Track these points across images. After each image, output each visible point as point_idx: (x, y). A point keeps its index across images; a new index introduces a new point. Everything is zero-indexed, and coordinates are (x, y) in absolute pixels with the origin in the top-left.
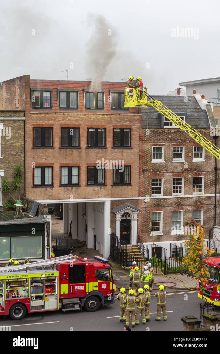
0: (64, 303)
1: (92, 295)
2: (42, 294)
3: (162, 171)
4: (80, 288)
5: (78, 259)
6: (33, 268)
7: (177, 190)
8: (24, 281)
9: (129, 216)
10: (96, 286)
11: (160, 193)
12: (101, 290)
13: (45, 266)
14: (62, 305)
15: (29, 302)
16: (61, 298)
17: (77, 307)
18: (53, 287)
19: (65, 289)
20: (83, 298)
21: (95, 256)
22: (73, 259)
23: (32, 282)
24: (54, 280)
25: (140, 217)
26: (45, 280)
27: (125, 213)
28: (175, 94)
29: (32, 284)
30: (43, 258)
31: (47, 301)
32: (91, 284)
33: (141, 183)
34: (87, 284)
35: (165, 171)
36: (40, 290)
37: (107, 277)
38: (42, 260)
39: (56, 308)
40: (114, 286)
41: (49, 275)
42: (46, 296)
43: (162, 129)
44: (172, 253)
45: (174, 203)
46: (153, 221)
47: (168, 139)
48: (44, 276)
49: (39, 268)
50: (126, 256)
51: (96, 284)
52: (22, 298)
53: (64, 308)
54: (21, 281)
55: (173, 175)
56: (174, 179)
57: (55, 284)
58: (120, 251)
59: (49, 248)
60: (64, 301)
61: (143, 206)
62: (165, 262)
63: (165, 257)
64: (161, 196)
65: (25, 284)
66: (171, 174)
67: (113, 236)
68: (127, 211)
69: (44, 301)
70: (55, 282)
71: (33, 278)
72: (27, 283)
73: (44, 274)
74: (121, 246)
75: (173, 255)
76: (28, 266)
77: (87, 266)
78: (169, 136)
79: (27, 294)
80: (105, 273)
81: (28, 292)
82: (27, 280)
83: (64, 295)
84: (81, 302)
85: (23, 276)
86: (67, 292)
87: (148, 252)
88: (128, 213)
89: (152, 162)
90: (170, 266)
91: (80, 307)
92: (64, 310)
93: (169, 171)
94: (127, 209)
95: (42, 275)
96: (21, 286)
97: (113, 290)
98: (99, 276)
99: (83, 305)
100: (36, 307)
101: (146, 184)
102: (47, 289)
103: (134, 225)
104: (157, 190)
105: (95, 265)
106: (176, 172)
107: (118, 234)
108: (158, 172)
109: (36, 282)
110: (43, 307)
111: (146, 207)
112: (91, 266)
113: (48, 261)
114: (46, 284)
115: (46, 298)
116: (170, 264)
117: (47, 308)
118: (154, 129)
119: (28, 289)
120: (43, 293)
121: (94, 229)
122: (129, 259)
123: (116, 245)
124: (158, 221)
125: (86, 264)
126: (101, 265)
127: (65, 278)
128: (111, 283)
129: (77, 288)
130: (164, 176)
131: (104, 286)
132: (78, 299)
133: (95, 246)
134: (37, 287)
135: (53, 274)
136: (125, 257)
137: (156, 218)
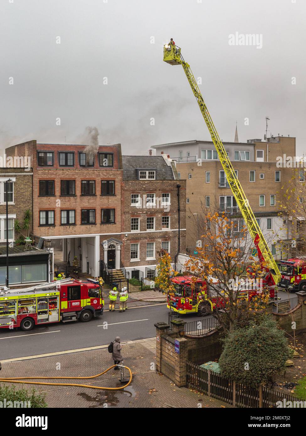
0: (64, 316)
1: (86, 309)
2: (46, 310)
3: (138, 213)
4: (76, 304)
5: (75, 281)
6: (39, 290)
7: (150, 226)
8: (33, 300)
9: (114, 247)
10: (89, 302)
11: (137, 229)
12: (92, 304)
13: (48, 287)
14: (62, 318)
15: (37, 316)
16: (62, 312)
17: (74, 319)
18: (55, 304)
19: (65, 305)
20: (79, 311)
21: (88, 279)
22: (71, 281)
23: (39, 300)
24: (56, 298)
25: (122, 247)
26: (50, 299)
27: (111, 245)
28: (148, 154)
29: (38, 302)
30: (47, 281)
31: (51, 315)
32: (85, 300)
33: (123, 222)
34: (82, 300)
35: (141, 213)
36: (45, 306)
37: (98, 294)
38: (47, 283)
39: (58, 320)
40: (103, 301)
41: (52, 294)
42: (49, 311)
43: (138, 181)
44: (147, 275)
45: (148, 237)
46: (132, 250)
47: (143, 189)
48: (48, 295)
49: (44, 290)
50: (112, 277)
51: (89, 300)
52: (31, 313)
53: (64, 320)
54: (30, 300)
55: (147, 216)
56: (148, 219)
57: (56, 301)
58: (108, 274)
59: (52, 274)
60: (64, 314)
61: (125, 239)
62: (142, 282)
63: (142, 278)
64: (138, 231)
65: (33, 302)
66: (145, 215)
67: (102, 262)
68: (112, 244)
69: (48, 315)
70: (56, 300)
71: (39, 297)
72: (35, 302)
73: (48, 294)
74: (108, 271)
75: (148, 276)
76: (35, 288)
77: (82, 287)
78: (144, 186)
79: (34, 310)
80: (96, 291)
81: (35, 308)
82: (34, 299)
83: (64, 310)
84: (77, 314)
85: (31, 296)
86: (66, 307)
87: (129, 275)
88: (113, 245)
89: (131, 206)
90: (146, 285)
91: (76, 319)
92: (64, 321)
93: (144, 212)
94: (113, 242)
95: (46, 295)
96: (30, 304)
97: (102, 304)
98: (92, 294)
99: (78, 317)
100: (42, 320)
101: (127, 223)
102: (50, 306)
103: (118, 254)
104: (135, 227)
105: (88, 286)
106: (149, 213)
107: (106, 261)
108: (136, 213)
109: (42, 300)
110: (47, 319)
111: (127, 240)
112: (85, 287)
113: (51, 283)
114: (50, 302)
115: (50, 312)
116: (146, 283)
117: (51, 320)
118: (132, 181)
119: (36, 306)
120: (47, 308)
121: (87, 257)
122: (114, 280)
123: (104, 270)
124: (136, 250)
125: (81, 285)
126: (93, 285)
127: (64, 296)
128: (101, 299)
129: (74, 304)
130: (140, 216)
131: (95, 302)
132: (75, 312)
133: (88, 271)
134: (42, 304)
135: (55, 294)
136: (111, 279)
137: (134, 248)
